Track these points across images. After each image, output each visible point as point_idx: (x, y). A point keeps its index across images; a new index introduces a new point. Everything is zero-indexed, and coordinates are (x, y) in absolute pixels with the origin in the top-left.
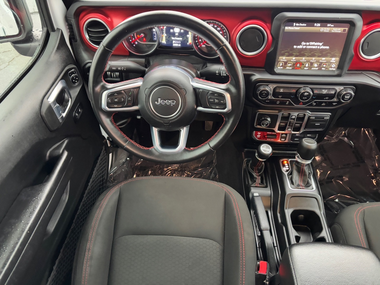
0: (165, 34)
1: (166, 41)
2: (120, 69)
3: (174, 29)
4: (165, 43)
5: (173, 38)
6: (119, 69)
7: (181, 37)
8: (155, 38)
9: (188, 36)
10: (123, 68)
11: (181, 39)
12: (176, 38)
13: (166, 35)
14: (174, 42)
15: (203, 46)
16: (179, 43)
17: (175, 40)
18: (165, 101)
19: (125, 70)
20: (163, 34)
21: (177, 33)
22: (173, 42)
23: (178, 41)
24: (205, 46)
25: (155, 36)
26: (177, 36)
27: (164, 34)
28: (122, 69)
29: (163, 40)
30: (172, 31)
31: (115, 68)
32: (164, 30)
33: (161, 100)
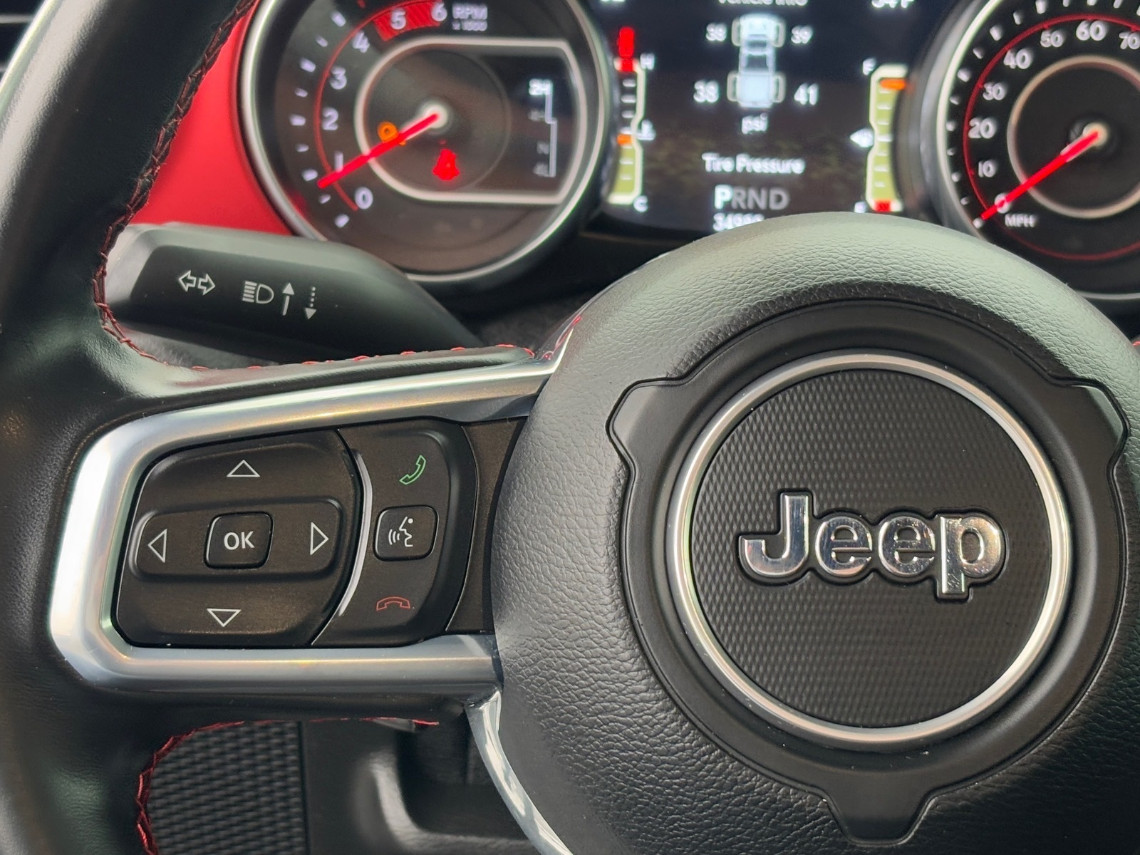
0: (640, 126)
1: (646, 191)
2: (264, 295)
3: (731, 77)
4: (641, 206)
5: (713, 163)
6: (250, 292)
7: (794, 155)
8: (545, 159)
9: (860, 139)
10: (289, 290)
11: (796, 167)
12: (744, 163)
13: (648, 133)
14: (722, 195)
15: (1014, 221)
16: (774, 206)
17: (733, 180)
18: (874, 525)
19: (310, 312)
20: (627, 123)
21: (755, 113)
22: (719, 204)
23: (766, 182)
24: (1028, 221)
25: (542, 148)
26: (755, 136)
27: (635, 124)
28: (280, 297)
29: (623, 177)
30: (706, 93)
31: (205, 284)
32: (633, 92)
33: (816, 520)
